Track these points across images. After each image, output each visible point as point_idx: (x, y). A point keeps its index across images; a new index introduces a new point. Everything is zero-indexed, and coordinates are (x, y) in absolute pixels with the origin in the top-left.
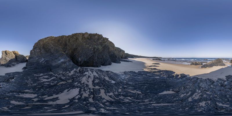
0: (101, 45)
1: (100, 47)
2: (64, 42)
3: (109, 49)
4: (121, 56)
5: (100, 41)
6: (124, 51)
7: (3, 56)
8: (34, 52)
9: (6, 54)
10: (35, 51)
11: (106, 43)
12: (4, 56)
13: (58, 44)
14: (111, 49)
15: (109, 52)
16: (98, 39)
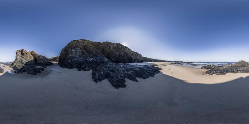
0: (123, 52)
1: (123, 54)
2: (102, 48)
3: (127, 54)
4: (137, 59)
5: (122, 50)
6: (141, 55)
7: (17, 58)
8: (74, 51)
9: (23, 54)
10: (76, 50)
11: (126, 51)
12: (19, 57)
13: (96, 48)
14: (129, 54)
15: (127, 56)
16: (121, 49)
